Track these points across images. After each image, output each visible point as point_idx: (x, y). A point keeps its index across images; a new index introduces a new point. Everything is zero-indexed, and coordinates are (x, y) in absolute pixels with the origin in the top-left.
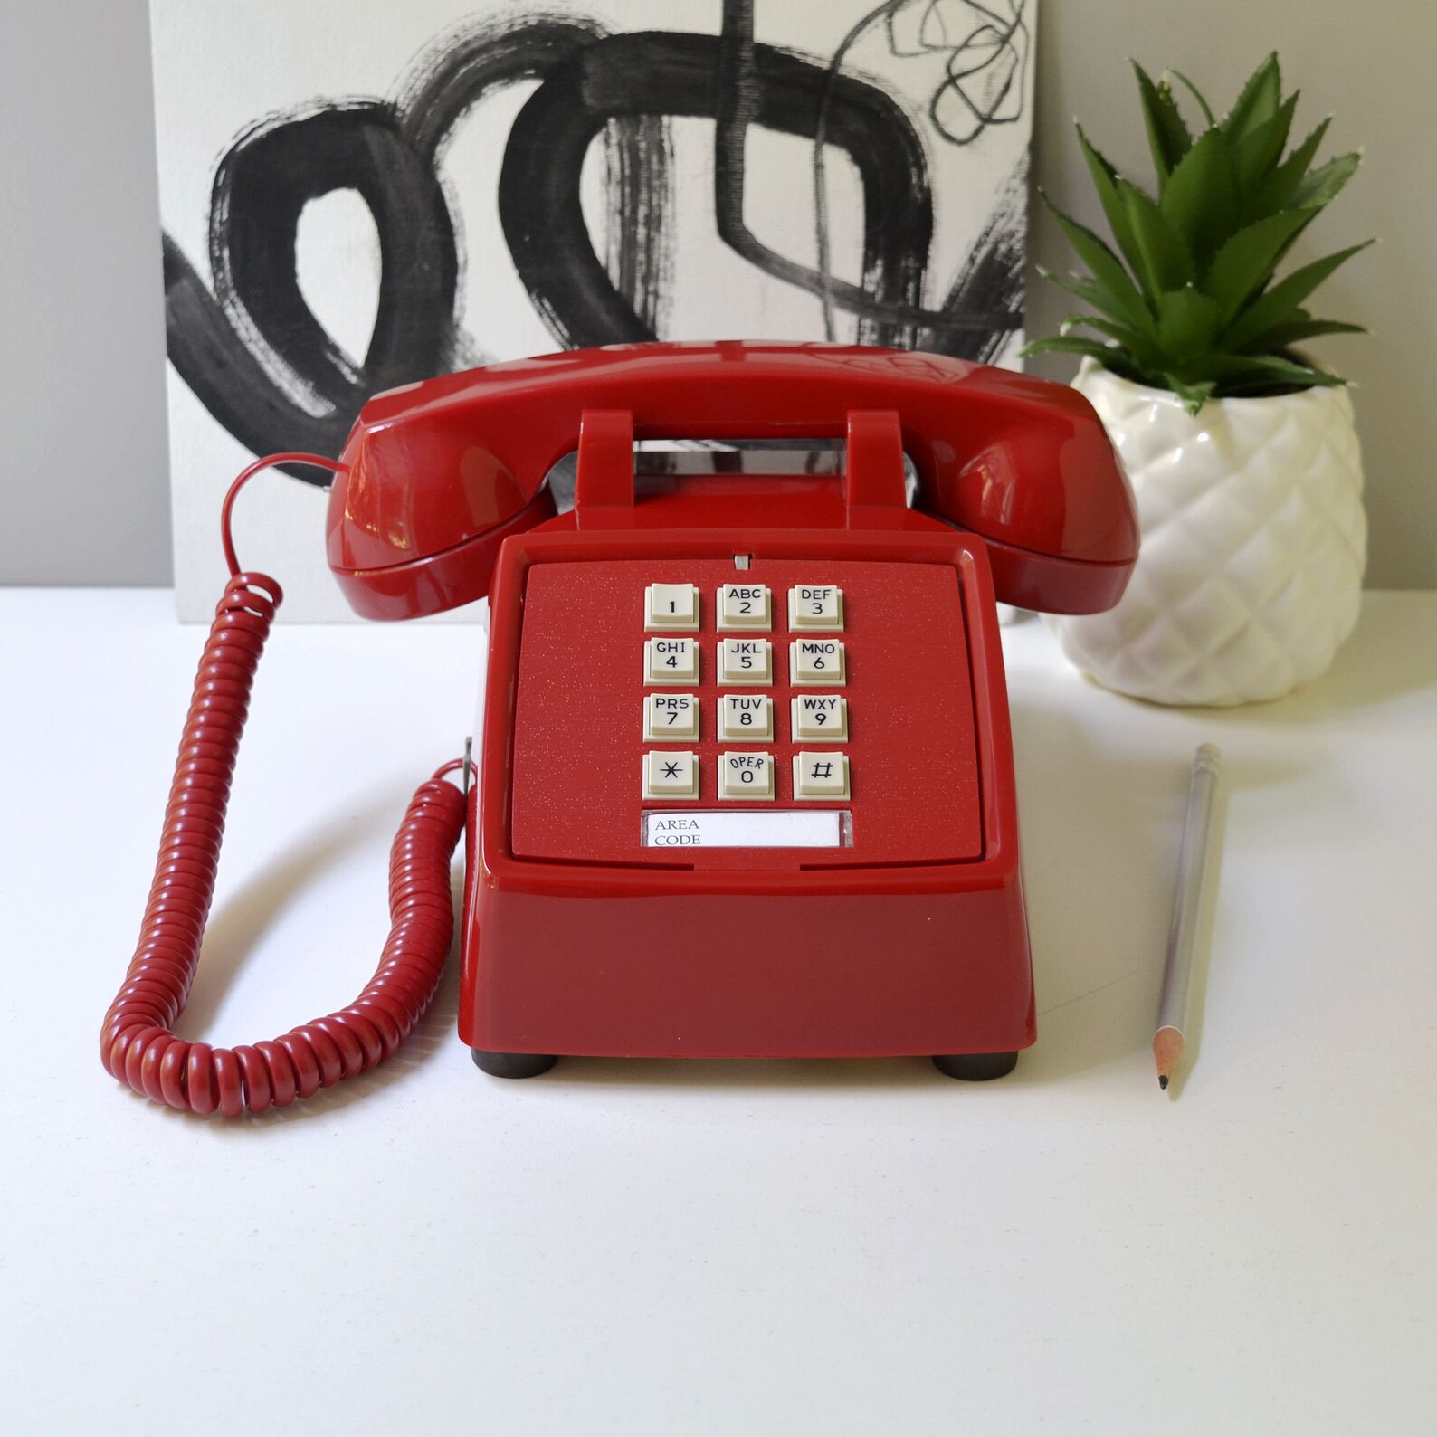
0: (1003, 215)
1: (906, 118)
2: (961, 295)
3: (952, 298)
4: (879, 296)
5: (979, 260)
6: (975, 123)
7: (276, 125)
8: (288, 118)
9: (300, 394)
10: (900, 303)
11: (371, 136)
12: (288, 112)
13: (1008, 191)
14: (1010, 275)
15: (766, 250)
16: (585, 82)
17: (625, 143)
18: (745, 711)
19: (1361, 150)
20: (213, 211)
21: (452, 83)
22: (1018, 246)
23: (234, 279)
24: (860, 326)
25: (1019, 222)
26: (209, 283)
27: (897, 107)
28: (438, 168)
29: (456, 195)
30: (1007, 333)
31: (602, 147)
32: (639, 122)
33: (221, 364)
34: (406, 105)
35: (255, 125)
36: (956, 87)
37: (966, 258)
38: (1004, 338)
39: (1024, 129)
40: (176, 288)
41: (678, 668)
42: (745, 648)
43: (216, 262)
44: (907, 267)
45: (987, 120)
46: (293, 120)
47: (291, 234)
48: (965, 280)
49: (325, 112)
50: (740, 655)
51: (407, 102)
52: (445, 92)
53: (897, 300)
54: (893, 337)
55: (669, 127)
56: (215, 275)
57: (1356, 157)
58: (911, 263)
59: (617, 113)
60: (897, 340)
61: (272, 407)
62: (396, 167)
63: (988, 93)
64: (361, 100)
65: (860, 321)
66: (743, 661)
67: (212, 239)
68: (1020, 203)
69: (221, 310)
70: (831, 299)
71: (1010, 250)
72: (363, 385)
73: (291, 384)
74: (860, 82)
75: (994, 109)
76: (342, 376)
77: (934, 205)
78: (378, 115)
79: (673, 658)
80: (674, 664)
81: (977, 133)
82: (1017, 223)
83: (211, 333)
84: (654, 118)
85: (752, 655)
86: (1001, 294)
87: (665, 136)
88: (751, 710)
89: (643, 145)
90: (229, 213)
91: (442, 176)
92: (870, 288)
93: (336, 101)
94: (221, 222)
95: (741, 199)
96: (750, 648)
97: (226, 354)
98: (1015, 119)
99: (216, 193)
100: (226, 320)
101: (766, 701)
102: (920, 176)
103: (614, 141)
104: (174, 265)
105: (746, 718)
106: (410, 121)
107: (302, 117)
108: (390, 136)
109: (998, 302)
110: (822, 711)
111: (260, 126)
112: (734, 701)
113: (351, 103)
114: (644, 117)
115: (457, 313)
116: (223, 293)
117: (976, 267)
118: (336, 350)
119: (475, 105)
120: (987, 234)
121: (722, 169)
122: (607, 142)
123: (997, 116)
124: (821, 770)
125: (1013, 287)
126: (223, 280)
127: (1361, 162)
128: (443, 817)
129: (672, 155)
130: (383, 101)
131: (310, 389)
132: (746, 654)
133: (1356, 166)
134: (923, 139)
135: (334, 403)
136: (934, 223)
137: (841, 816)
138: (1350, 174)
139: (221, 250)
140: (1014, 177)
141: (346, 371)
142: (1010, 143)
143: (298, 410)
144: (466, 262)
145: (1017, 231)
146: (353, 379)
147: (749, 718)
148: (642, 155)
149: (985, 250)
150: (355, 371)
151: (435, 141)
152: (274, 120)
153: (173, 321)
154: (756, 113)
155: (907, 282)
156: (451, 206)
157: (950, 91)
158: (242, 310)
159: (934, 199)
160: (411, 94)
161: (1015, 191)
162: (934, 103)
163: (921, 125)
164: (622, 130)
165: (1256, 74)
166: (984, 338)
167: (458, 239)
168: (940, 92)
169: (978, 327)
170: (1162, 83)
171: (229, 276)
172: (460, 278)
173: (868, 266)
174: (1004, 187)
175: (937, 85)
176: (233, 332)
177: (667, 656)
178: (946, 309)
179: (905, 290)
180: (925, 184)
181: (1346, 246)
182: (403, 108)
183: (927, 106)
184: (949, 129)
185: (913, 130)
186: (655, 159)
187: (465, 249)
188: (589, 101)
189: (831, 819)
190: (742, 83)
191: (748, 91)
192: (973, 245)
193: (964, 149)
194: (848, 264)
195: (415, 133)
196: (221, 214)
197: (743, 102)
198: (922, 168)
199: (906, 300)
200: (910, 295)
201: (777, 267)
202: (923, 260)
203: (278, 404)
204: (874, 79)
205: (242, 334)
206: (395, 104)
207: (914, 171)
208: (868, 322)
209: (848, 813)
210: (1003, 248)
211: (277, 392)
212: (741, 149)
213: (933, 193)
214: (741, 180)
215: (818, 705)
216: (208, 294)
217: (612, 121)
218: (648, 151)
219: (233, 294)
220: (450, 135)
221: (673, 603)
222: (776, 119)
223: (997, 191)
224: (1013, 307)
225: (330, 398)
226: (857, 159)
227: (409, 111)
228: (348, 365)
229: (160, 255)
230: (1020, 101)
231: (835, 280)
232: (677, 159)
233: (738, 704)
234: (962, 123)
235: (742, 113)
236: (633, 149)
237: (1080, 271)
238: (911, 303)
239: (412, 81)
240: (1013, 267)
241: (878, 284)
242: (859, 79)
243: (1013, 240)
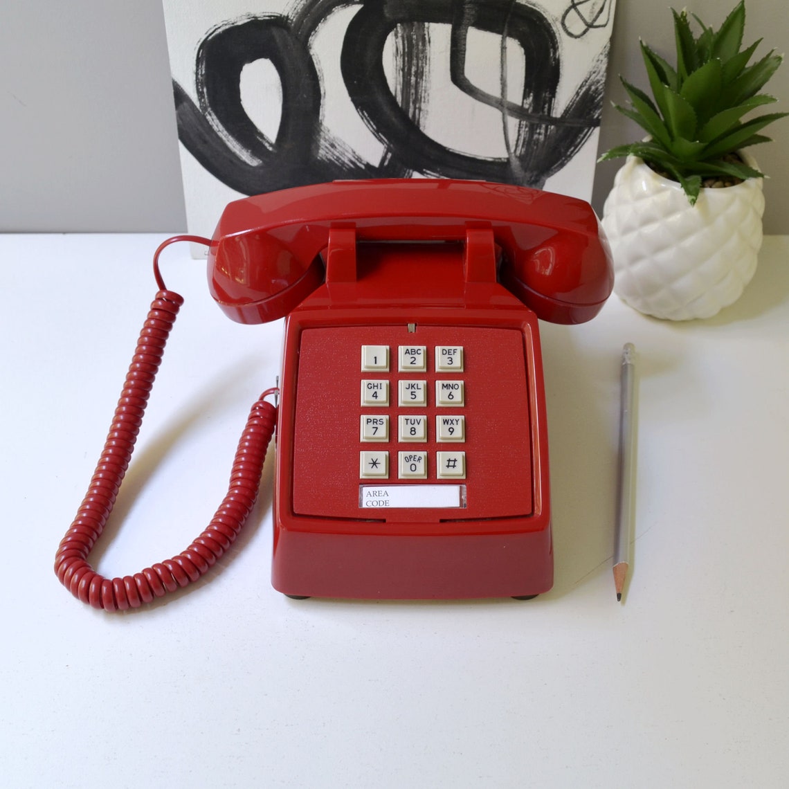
0: (594, 73)
1: (549, 24)
2: (571, 110)
3: (566, 112)
4: (530, 111)
5: (581, 94)
6: (585, 27)
7: (227, 27)
8: (233, 24)
9: (245, 156)
10: (541, 113)
11: (275, 32)
12: (233, 22)
13: (598, 61)
14: (596, 101)
15: (476, 88)
16: (385, 6)
17: (405, 36)
18: (413, 426)
19: (783, 55)
20: (197, 70)
21: (317, 6)
22: (601, 87)
23: (210, 102)
24: (520, 125)
25: (603, 76)
26: (197, 104)
27: (545, 19)
28: (310, 48)
29: (319, 61)
30: (592, 128)
31: (394, 38)
32: (413, 25)
33: (205, 142)
34: (293, 17)
35: (216, 27)
36: (576, 9)
37: (575, 93)
38: (591, 131)
39: (608, 31)
40: (181, 106)
41: (378, 399)
42: (413, 386)
43: (200, 94)
44: (545, 96)
45: (590, 26)
46: (235, 24)
47: (237, 81)
48: (573, 103)
49: (252, 21)
50: (410, 390)
51: (293, 15)
52: (313, 11)
53: (539, 113)
54: (536, 129)
55: (428, 28)
56: (200, 100)
57: (780, 59)
58: (547, 94)
59: (402, 22)
60: (538, 131)
61: (231, 162)
62: (289, 48)
63: (592, 13)
64: (270, 14)
65: (520, 122)
66: (412, 394)
67: (197, 83)
68: (604, 67)
69: (204, 117)
70: (506, 112)
71: (597, 89)
72: (275, 151)
73: (240, 151)
74: (526, 6)
75: (595, 20)
76: (265, 147)
77: (561, 67)
78: (278, 22)
79: (376, 392)
80: (376, 397)
81: (585, 32)
82: (601, 77)
83: (200, 128)
84: (421, 24)
85: (416, 390)
86: (591, 110)
87: (426, 33)
88: (416, 426)
89: (415, 37)
90: (205, 70)
91: (312, 52)
92: (526, 106)
93: (257, 15)
94: (202, 75)
95: (464, 64)
96: (415, 386)
97: (207, 138)
98: (604, 26)
99: (198, 61)
100: (207, 122)
101: (423, 418)
102: (555, 53)
103: (400, 35)
104: (179, 95)
106: (295, 25)
107: (240, 23)
108: (285, 32)
109: (589, 113)
110: (452, 426)
111: (219, 28)
112: (407, 420)
113: (265, 16)
114: (415, 23)
115: (320, 118)
116: (205, 109)
117: (580, 96)
118: (262, 135)
119: (328, 17)
120: (586, 81)
121: (454, 49)
122: (396, 35)
123: (596, 24)
124: (451, 463)
125: (597, 107)
126: (204, 103)
127: (782, 62)
129: (429, 42)
130: (281, 15)
131: (249, 154)
132: (413, 390)
133: (779, 64)
134: (557, 35)
135: (261, 160)
136: (560, 76)
137: (461, 488)
138: (776, 68)
139: (203, 89)
140: (602, 54)
141: (267, 145)
142: (600, 38)
143: (245, 163)
144: (325, 93)
145: (601, 80)
146: (271, 149)
147: (414, 431)
148: (414, 42)
149: (584, 89)
150: (271, 145)
151: (309, 35)
152: (226, 25)
153: (180, 122)
154: (473, 21)
155: (545, 104)
156: (317, 67)
157: (573, 11)
158: (214, 117)
159: (561, 64)
160: (296, 11)
161: (602, 61)
162: (564, 17)
163: (557, 28)
164: (404, 30)
165: (732, 12)
166: (581, 130)
167: (321, 83)
168: (567, 12)
169: (579, 125)
170: (683, 12)
171: (207, 101)
172: (322, 101)
173: (525, 96)
174: (597, 59)
175: (566, 8)
176: (211, 127)
177: (372, 391)
178: (562, 116)
179: (544, 108)
180: (557, 57)
182: (292, 18)
183: (560, 19)
184: (570, 30)
185: (553, 30)
186: (420, 44)
187: (324, 87)
188: (387, 15)
189: (455, 489)
190: (466, 7)
191: (469, 11)
192: (579, 86)
193: (578, 39)
194: (516, 95)
195: (298, 31)
196: (202, 71)
197: (466, 16)
198: (556, 49)
199: (543, 112)
200: (546, 110)
201: (479, 96)
202: (553, 93)
203: (235, 161)
204: (534, 5)
205: (215, 128)
206: (288, 16)
207: (552, 50)
208: (524, 123)
209: (464, 486)
210: (593, 88)
211: (234, 154)
212: (465, 39)
213: (561, 61)
214: (464, 54)
215: (450, 422)
216: (197, 109)
217: (399, 25)
218: (417, 40)
219: (209, 109)
220: (316, 32)
221: (376, 358)
222: (483, 25)
223: (593, 60)
224: (595, 117)
225: (259, 158)
226: (523, 45)
227: (294, 20)
228: (268, 143)
229: (172, 91)
230: (607, 17)
231: (509, 102)
232: (432, 44)
233: (409, 421)
234: (576, 26)
235: (465, 22)
236: (410, 39)
237: (628, 101)
238: (546, 113)
239: (296, 5)
240: (598, 96)
241: (530, 105)
242: (527, 4)
243: (599, 84)
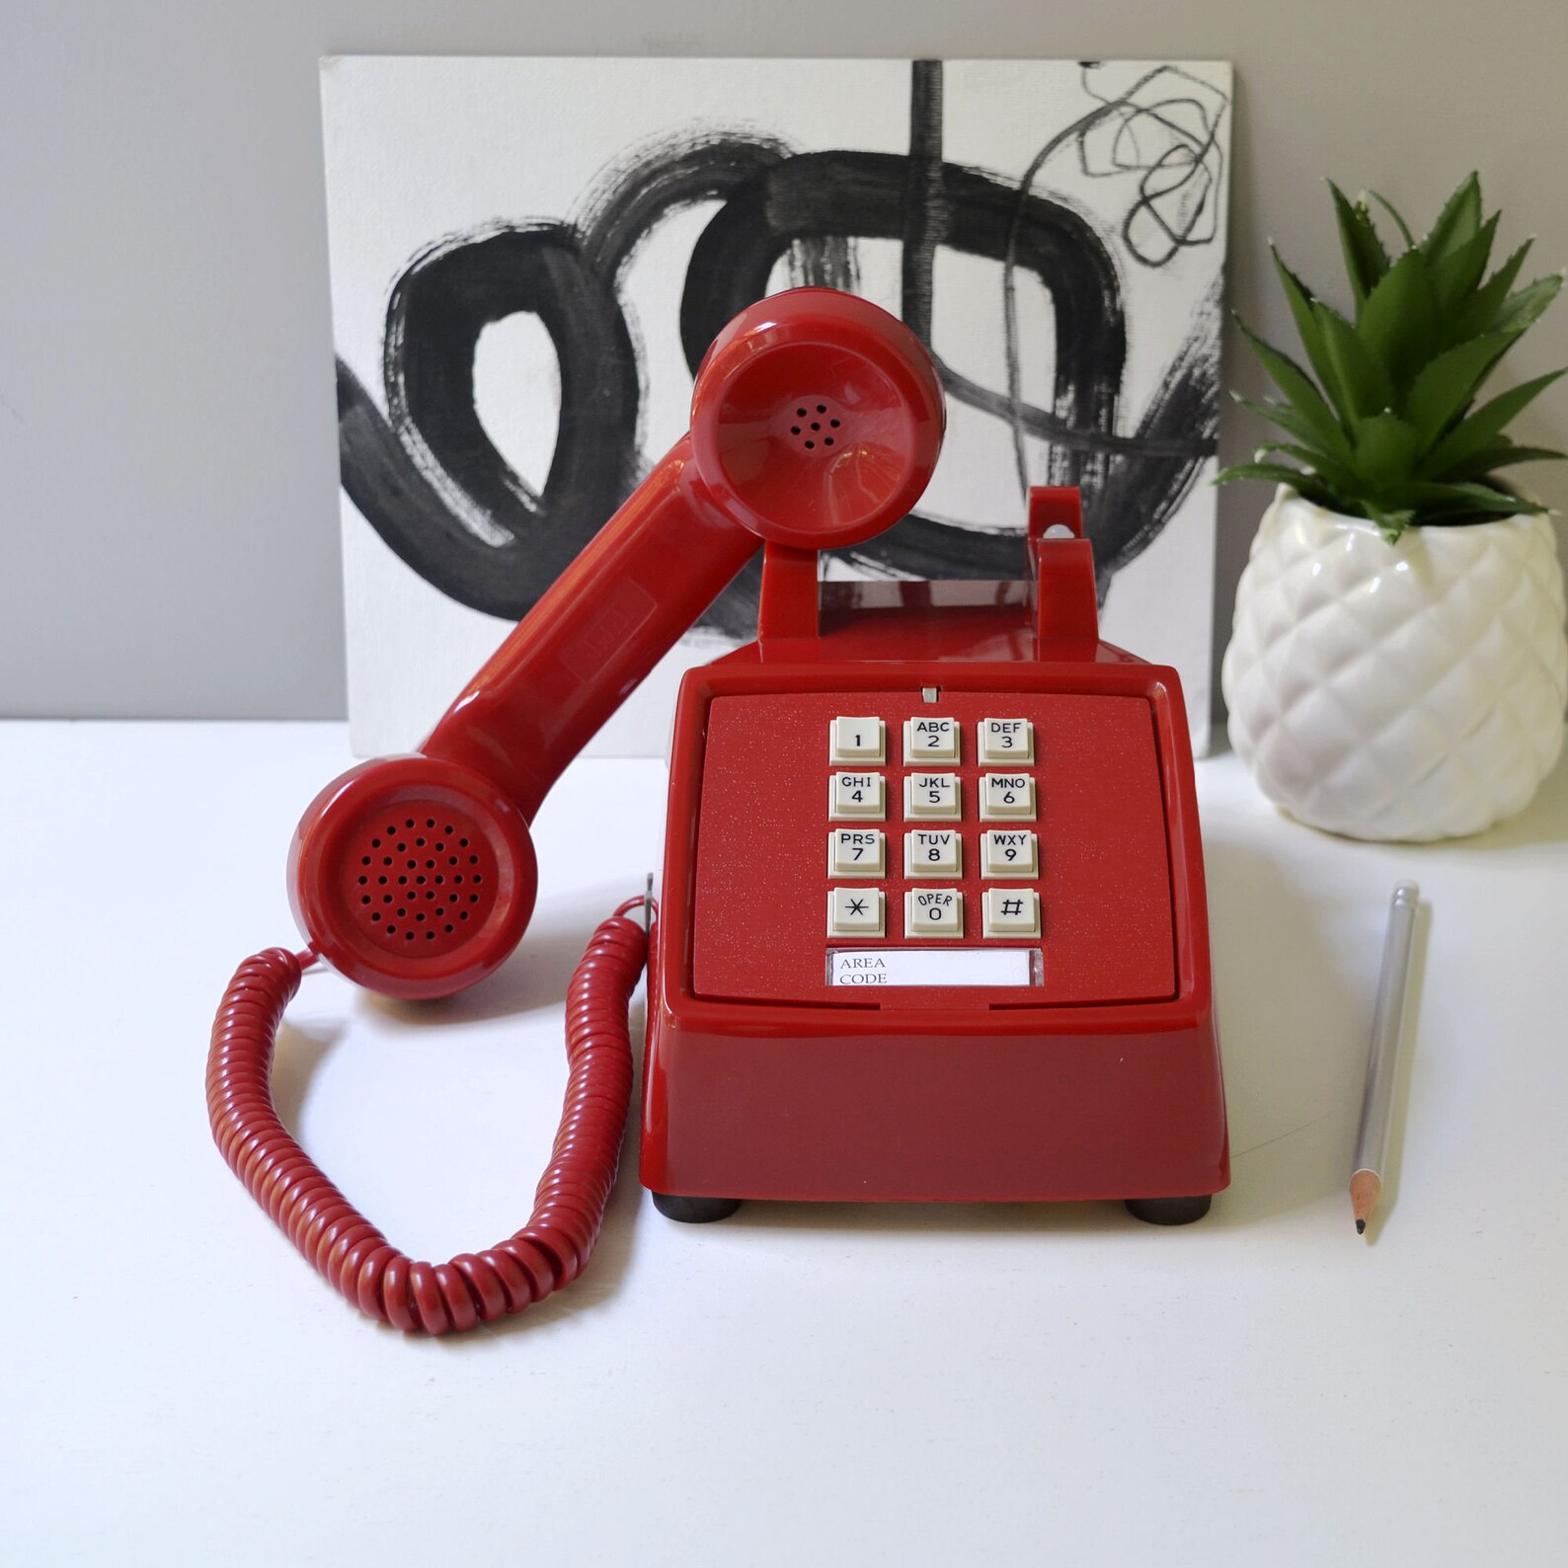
0: (1196, 339)
1: (1098, 239)
2: (1155, 421)
3: (1146, 424)
4: (1070, 423)
5: (1173, 386)
6: (1169, 245)
7: (454, 246)
8: (465, 240)
9: (478, 523)
10: (1093, 429)
11: (550, 257)
12: (465, 235)
13: (1202, 314)
14: (1203, 401)
15: (955, 375)
16: (768, 203)
17: (809, 266)
18: (934, 847)
19: (1563, 272)
20: (388, 336)
21: (634, 203)
22: (1211, 371)
23: (410, 405)
24: (1051, 453)
25: (1213, 347)
26: (384, 409)
27: (1090, 229)
28: (619, 291)
29: (638, 318)
30: (1201, 460)
31: (787, 269)
32: (824, 244)
33: (396, 492)
34: (586, 227)
35: (432, 246)
36: (1150, 207)
37: (1159, 383)
38: (1198, 466)
39: (1217, 252)
40: (350, 414)
41: (864, 803)
42: (933, 782)
43: (391, 388)
44: (1100, 393)
45: (1181, 241)
46: (471, 241)
47: (468, 359)
48: (1159, 406)
49: (504, 233)
50: (928, 789)
51: (587, 223)
52: (626, 213)
53: (1089, 426)
54: (1085, 464)
55: (855, 249)
56: (390, 401)
57: (1559, 279)
58: (1104, 388)
59: (802, 235)
60: (1089, 467)
61: (449, 536)
62: (576, 290)
63: (1182, 214)
64: (540, 221)
65: (1051, 447)
66: (931, 796)
67: (387, 363)
68: (1214, 326)
69: (396, 437)
70: (1021, 425)
71: (1204, 374)
72: (542, 513)
73: (468, 512)
74: (1051, 203)
75: (1189, 229)
76: (521, 505)
77: (1127, 329)
78: (557, 236)
79: (859, 792)
80: (860, 799)
81: (1171, 254)
82: (1211, 347)
83: (386, 460)
84: (840, 240)
85: (940, 789)
86: (1195, 420)
87: (851, 258)
88: (940, 846)
89: (828, 267)
90: (405, 338)
91: (623, 299)
92: (1062, 414)
93: (515, 223)
94: (396, 347)
95: (929, 322)
96: (939, 783)
97: (401, 483)
98: (1208, 241)
99: (391, 316)
100: (402, 448)
101: (955, 836)
102: (1113, 299)
103: (798, 263)
104: (348, 391)
105: (934, 854)
106: (590, 243)
107: (479, 239)
108: (570, 257)
109: (1192, 428)
110: (1012, 846)
111: (437, 248)
112: (922, 836)
113: (530, 225)
114: (829, 239)
115: (638, 440)
116: (398, 419)
117: (1170, 392)
118: (514, 478)
119: (655, 226)
120: (1181, 359)
121: (910, 291)
122: (791, 264)
123: (1191, 237)
124: (1011, 908)
125: (1208, 413)
126: (398, 406)
127: (1564, 285)
128: (623, 955)
129: (858, 277)
130: (562, 223)
131: (488, 518)
132: (934, 788)
133: (1559, 289)
134: (1115, 261)
135: (513, 532)
136: (1127, 348)
137: (1031, 953)
138: (1551, 297)
139: (396, 375)
140: (1207, 300)
141: (525, 499)
142: (1204, 265)
143: (476, 539)
144: (647, 387)
145: (1211, 355)
146: (532, 508)
147: (937, 854)
148: (827, 278)
149: (1179, 375)
150: (534, 499)
151: (616, 263)
152: (451, 242)
153: (347, 448)
154: (944, 234)
155: (1100, 408)
156: (632, 330)
157: (1143, 212)
158: (418, 437)
159: (1127, 322)
160: (591, 215)
161: (1209, 314)
162: (1127, 224)
163: (1114, 246)
164: (807, 253)
165: (1456, 195)
166: (1179, 465)
167: (639, 365)
168: (1133, 213)
169: (1173, 454)
170: (1359, 203)
171: (404, 402)
172: (641, 404)
173: (1059, 391)
174: (1198, 310)
175: (1130, 206)
176: (408, 459)
177: (852, 790)
178: (1139, 436)
179: (1098, 416)
180: (1118, 307)
181: (1548, 371)
182: (583, 229)
183: (1120, 228)
184: (1141, 251)
185: (1106, 252)
186: (840, 281)
187: (646, 374)
188: (773, 222)
189: (1021, 957)
190: (930, 204)
191: (937, 212)
192: (1167, 370)
193: (1158, 271)
194: (1039, 389)
195: (596, 255)
196: (396, 338)
197: (932, 223)
198: (1114, 291)
199: (1099, 426)
200: (1103, 421)
201: (967, 393)
202: (1116, 385)
203: (455, 534)
204: (1065, 200)
205: (418, 461)
206: (575, 225)
207: (1106, 294)
208: (1059, 449)
209: (1038, 951)
210: (1197, 372)
211: (454, 520)
212: (930, 272)
213: (1126, 316)
214: (930, 303)
215: (1008, 840)
216: (382, 421)
217: (796, 242)
218: (833, 274)
219: (408, 421)
220: (631, 257)
221: (858, 737)
222: (967, 240)
223: (1191, 314)
224: (1206, 433)
225: (508, 528)
226: (1049, 281)
227: (589, 233)
228: (527, 493)
229: (333, 381)
230: (1213, 223)
231: (1026, 406)
232: (863, 282)
233: (926, 839)
234: (1155, 244)
235: (930, 235)
236: (818, 272)
237: (1276, 397)
238: (1103, 429)
239: (592, 202)
240: (1207, 392)
241: (1069, 410)
242: (1050, 199)
243: (1207, 365)
